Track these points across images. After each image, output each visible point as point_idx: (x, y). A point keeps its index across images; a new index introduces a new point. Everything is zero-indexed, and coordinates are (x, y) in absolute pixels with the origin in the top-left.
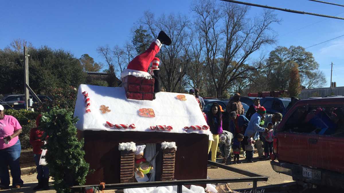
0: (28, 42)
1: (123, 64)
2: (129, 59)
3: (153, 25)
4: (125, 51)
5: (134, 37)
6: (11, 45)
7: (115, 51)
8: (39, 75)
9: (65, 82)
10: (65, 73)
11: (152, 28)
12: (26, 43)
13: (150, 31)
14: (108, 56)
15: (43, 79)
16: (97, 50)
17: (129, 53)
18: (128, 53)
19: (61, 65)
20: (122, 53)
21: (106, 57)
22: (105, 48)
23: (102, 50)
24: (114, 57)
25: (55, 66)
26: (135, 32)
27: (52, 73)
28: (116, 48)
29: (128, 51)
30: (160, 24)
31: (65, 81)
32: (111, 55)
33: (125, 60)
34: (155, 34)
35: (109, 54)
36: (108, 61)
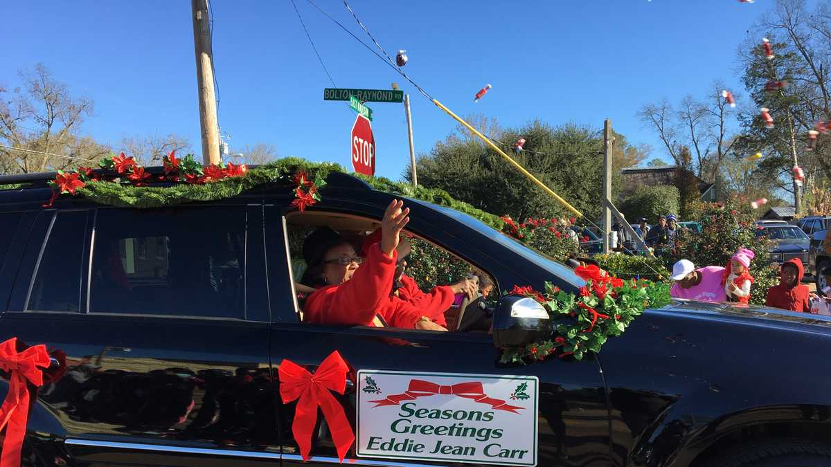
0: (489, 119)
1: (706, 139)
2: (721, 126)
3: (802, 25)
4: (711, 107)
5: (750, 67)
6: (458, 129)
7: (683, 110)
8: (526, 186)
9: (579, 197)
10: (579, 175)
11: (798, 35)
12: (486, 120)
13: (793, 43)
14: (666, 125)
15: (536, 194)
16: (638, 114)
17: (722, 109)
18: (718, 111)
19: (570, 157)
20: (702, 112)
21: (661, 127)
22: (660, 106)
23: (649, 112)
24: (679, 125)
25: (558, 164)
26: (752, 53)
27: (552, 179)
28: (687, 102)
29: (719, 105)
30: (825, 19)
31: (577, 195)
32: (672, 122)
33: (709, 131)
34: (808, 48)
35: (667, 120)
36: (666, 138)
